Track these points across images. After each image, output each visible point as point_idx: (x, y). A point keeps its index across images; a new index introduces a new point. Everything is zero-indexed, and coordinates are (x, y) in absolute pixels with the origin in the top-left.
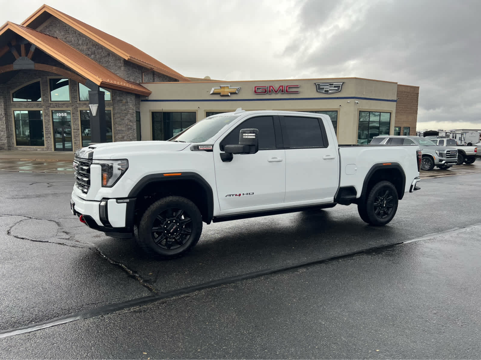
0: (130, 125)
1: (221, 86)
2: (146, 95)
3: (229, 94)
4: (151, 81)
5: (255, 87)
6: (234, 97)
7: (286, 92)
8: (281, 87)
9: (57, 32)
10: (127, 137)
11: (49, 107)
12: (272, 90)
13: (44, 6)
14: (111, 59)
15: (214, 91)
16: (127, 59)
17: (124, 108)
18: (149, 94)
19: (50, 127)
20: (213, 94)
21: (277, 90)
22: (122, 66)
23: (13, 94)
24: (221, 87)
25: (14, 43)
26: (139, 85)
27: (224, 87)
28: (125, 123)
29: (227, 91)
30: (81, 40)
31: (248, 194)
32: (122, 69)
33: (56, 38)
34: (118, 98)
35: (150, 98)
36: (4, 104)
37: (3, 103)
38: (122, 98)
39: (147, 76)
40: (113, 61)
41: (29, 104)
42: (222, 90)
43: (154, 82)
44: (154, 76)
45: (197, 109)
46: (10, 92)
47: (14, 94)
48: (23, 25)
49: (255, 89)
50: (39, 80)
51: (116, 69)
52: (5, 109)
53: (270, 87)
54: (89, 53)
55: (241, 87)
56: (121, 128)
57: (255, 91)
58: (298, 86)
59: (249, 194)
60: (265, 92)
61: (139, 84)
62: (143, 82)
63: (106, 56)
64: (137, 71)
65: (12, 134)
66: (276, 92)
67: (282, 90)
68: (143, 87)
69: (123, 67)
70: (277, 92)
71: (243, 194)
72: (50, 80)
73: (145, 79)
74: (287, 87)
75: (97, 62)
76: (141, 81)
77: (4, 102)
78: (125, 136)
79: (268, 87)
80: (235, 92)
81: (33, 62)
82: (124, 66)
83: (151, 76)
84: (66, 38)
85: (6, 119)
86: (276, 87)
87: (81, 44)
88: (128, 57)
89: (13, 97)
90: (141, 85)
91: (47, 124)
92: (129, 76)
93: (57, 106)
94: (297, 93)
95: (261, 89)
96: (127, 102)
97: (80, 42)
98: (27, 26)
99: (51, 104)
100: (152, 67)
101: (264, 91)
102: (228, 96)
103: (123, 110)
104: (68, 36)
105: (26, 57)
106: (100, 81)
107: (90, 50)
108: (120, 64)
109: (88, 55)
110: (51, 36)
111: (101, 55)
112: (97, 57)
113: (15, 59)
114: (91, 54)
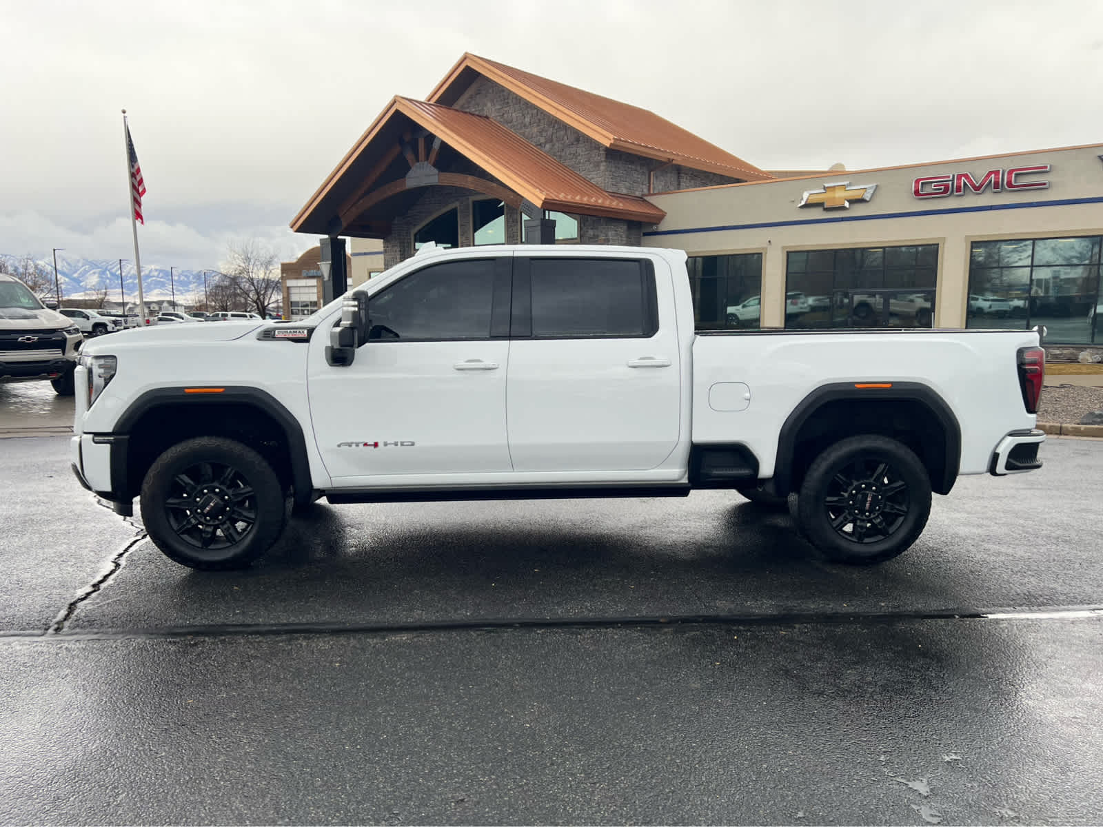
1: (826, 185)
2: (655, 222)
3: (847, 204)
4: (672, 188)
5: (917, 181)
6: (860, 210)
7: (1006, 187)
8: (993, 175)
9: (489, 105)
12: (965, 184)
13: (465, 58)
14: (581, 150)
15: (808, 199)
16: (608, 146)
18: (661, 216)
20: (807, 206)
21: (981, 185)
22: (602, 162)
23: (415, 235)
24: (825, 188)
25: (407, 138)
26: (641, 200)
27: (834, 187)
29: (840, 198)
30: (529, 116)
31: (399, 444)
32: (602, 168)
33: (487, 117)
34: (591, 233)
35: (663, 226)
36: (401, 255)
37: (399, 253)
38: (598, 231)
39: (662, 178)
40: (587, 153)
42: (829, 195)
43: (679, 189)
44: (679, 177)
45: (765, 245)
46: (410, 233)
47: (418, 236)
48: (429, 100)
49: (916, 186)
50: (457, 204)
51: (591, 170)
53: (960, 177)
54: (542, 140)
55: (878, 184)
57: (917, 193)
58: (1046, 167)
59: (402, 444)
60: (946, 190)
61: (641, 198)
62: (652, 192)
63: (573, 144)
64: (638, 168)
66: (977, 188)
67: (995, 182)
68: (649, 203)
69: (604, 164)
70: (981, 190)
71: (386, 444)
72: (474, 202)
73: (658, 184)
74: (1011, 172)
75: (555, 158)
76: (646, 191)
77: (400, 251)
79: (954, 176)
80: (860, 197)
81: (436, 171)
82: (605, 161)
83: (671, 177)
84: (504, 114)
86: (979, 174)
87: (527, 124)
88: (610, 140)
89: (416, 241)
90: (644, 201)
92: (617, 183)
94: (1041, 186)
95: (933, 184)
97: (526, 119)
100: (671, 157)
101: (941, 189)
102: (843, 208)
104: (506, 111)
105: (426, 163)
106: (541, 199)
107: (544, 134)
108: (597, 159)
109: (541, 145)
110: (478, 115)
111: (563, 142)
112: (556, 147)
113: (409, 168)
114: (546, 143)
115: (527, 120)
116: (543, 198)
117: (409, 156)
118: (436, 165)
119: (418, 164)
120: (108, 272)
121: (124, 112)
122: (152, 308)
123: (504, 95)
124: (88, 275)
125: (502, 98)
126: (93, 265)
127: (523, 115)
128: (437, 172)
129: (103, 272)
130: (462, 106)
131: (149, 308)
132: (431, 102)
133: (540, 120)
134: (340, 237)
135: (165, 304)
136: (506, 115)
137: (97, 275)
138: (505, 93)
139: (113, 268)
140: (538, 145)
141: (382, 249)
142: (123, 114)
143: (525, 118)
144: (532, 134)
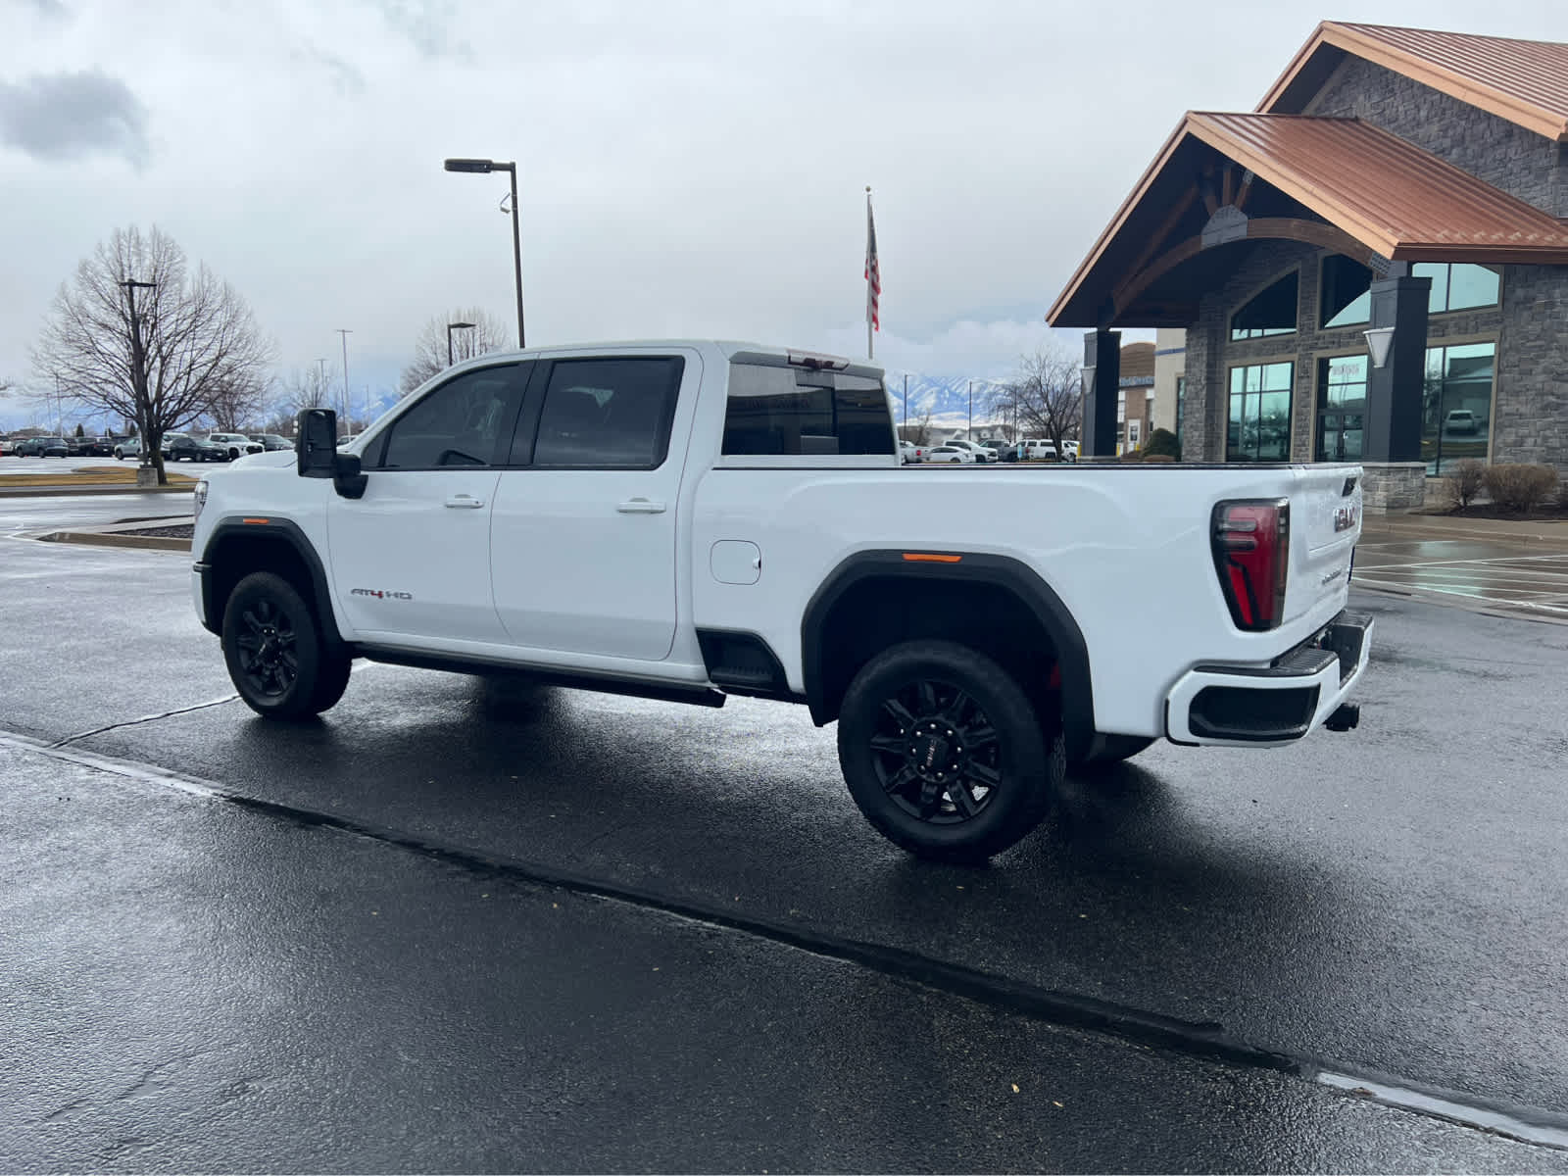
0: (1553, 394)
9: (1361, 98)
10: (1536, 441)
11: (1312, 347)
13: (1320, 30)
14: (1513, 151)
16: (1557, 138)
17: (1534, 328)
19: (1309, 412)
22: (1549, 167)
23: (1234, 319)
28: (1534, 386)
30: (1426, 106)
32: (1551, 178)
33: (1356, 120)
34: (1520, 293)
38: (1532, 292)
40: (1523, 155)
41: (1264, 345)
47: (1237, 320)
48: (1259, 111)
50: (1298, 266)
51: (1531, 184)
52: (1209, 365)
54: (1447, 143)
56: (1518, 406)
63: (1499, 143)
65: (1219, 438)
69: (1554, 170)
72: (1326, 260)
78: (1526, 437)
81: (1244, 218)
82: (1555, 166)
84: (1384, 110)
85: (1207, 394)
88: (1559, 127)
89: (1234, 327)
91: (1303, 404)
93: (1333, 343)
96: (1551, 304)
97: (1421, 113)
98: (1269, 112)
99: (1318, 338)
103: (1532, 338)
104: (1388, 104)
105: (1231, 206)
106: (1391, 244)
107: (1451, 133)
108: (1544, 162)
109: (1443, 151)
110: (1340, 120)
111: (1482, 142)
112: (1469, 152)
113: (1208, 218)
114: (1452, 147)
115: (1423, 114)
116: (1395, 242)
117: (1209, 200)
118: (1244, 210)
119: (1219, 210)
120: (946, 391)
121: (868, 190)
122: (982, 435)
123: (1387, 79)
124: (924, 395)
125: (1384, 83)
126: (931, 382)
127: (1416, 106)
128: (1246, 218)
129: (941, 392)
130: (1318, 109)
131: (979, 435)
132: (1264, 112)
133: (1444, 110)
134: (1112, 330)
135: (999, 430)
136: (1387, 112)
137: (934, 395)
138: (1389, 76)
139: (953, 385)
140: (1437, 153)
141: (1182, 344)
142: (866, 193)
143: (1419, 111)
144: (1430, 136)
